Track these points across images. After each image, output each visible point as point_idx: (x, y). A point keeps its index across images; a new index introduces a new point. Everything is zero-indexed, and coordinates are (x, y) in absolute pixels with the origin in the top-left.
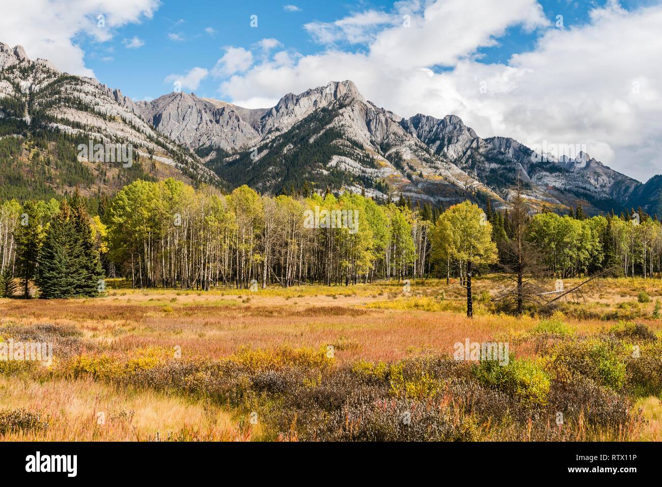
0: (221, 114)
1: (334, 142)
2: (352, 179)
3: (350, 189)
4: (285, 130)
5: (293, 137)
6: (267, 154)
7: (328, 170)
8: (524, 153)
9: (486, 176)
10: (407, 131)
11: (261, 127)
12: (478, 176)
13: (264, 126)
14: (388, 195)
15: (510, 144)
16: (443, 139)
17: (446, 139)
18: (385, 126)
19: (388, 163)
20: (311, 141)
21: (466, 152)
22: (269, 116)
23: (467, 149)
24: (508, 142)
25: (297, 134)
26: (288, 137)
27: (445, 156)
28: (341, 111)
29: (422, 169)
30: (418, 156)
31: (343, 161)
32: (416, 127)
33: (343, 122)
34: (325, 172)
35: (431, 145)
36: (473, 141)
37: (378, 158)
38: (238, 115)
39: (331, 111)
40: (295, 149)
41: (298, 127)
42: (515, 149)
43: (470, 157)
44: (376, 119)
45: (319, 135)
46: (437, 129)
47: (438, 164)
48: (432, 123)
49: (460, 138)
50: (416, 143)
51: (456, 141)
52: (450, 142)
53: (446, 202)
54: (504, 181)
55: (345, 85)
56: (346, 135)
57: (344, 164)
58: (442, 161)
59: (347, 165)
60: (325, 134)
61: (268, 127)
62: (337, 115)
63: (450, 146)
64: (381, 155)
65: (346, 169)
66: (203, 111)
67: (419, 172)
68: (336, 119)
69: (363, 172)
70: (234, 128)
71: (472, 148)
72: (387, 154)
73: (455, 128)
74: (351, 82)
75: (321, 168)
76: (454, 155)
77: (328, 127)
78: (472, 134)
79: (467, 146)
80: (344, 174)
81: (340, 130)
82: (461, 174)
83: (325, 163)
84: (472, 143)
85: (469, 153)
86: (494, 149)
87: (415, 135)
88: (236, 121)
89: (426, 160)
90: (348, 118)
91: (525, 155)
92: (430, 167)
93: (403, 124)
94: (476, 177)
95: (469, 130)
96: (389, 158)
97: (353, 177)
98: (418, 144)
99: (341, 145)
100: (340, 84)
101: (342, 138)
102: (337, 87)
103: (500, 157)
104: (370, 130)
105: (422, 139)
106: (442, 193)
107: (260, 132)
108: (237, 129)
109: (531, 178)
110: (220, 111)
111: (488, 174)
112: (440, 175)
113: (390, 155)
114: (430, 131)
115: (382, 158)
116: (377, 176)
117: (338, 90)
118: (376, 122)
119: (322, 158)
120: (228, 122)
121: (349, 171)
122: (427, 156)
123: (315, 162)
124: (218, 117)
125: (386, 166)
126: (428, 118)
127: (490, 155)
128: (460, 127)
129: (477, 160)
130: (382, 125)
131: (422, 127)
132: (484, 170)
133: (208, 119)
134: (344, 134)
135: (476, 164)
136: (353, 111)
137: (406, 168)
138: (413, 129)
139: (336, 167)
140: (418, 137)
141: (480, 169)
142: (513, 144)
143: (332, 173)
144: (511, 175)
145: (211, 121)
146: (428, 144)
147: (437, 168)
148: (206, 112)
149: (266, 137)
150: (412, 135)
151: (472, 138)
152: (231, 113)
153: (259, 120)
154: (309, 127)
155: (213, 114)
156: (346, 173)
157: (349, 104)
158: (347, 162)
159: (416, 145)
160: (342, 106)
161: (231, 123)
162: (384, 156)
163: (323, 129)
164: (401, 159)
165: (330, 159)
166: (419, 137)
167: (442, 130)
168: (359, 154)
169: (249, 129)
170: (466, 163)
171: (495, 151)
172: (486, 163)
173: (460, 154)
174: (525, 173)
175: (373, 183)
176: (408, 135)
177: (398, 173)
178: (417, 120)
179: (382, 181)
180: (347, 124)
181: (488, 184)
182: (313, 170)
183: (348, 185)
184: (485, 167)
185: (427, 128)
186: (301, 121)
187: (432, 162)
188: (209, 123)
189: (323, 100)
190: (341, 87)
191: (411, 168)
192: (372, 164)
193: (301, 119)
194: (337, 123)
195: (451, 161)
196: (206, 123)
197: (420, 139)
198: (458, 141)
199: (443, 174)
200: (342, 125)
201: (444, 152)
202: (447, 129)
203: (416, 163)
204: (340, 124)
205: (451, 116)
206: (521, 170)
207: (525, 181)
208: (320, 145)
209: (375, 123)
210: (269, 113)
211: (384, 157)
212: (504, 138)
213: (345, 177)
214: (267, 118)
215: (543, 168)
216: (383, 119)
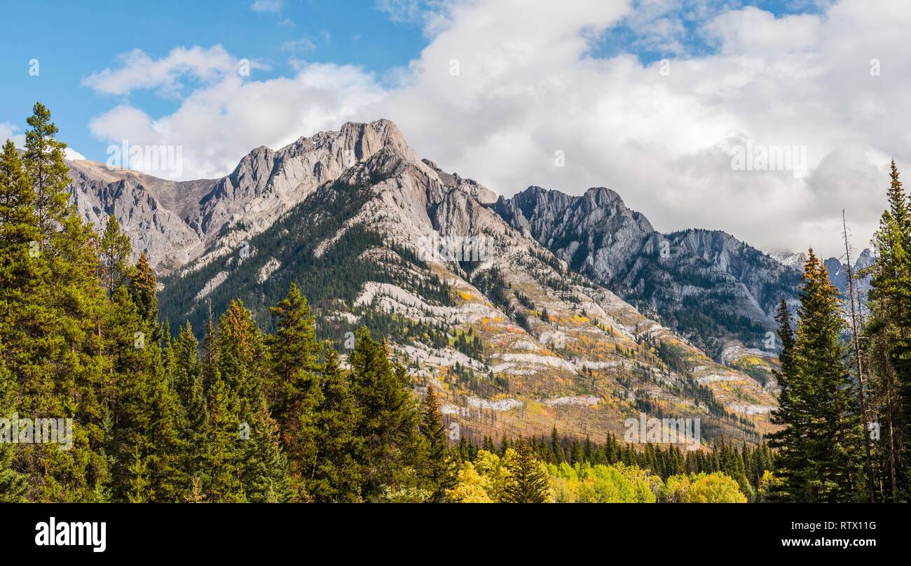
0: (117, 195)
1: (366, 253)
2: (406, 330)
3: (403, 351)
4: (259, 229)
5: (278, 244)
6: (226, 281)
7: (357, 312)
8: (749, 262)
9: (676, 313)
10: (511, 225)
11: (201, 218)
12: (660, 312)
13: (208, 218)
14: (480, 360)
15: (721, 243)
16: (584, 238)
17: (591, 239)
18: (466, 217)
19: (477, 294)
20: (319, 252)
21: (634, 262)
22: (218, 197)
23: (634, 257)
24: (717, 240)
25: (286, 237)
26: (265, 244)
27: (590, 273)
28: (376, 189)
29: (546, 304)
30: (536, 276)
31: (387, 292)
32: (528, 215)
33: (381, 212)
34: (352, 319)
35: (560, 251)
36: (646, 239)
37: (456, 283)
38: (152, 195)
39: (356, 187)
40: (285, 271)
41: (288, 223)
42: (732, 257)
43: (641, 274)
44: (449, 204)
45: (334, 240)
46: (572, 216)
47: (578, 291)
48: (560, 205)
49: (619, 235)
50: (530, 250)
51: (610, 241)
52: (598, 244)
53: (599, 370)
54: (712, 322)
55: (378, 130)
56: (390, 239)
57: (387, 298)
58: (586, 285)
59: (394, 303)
60: (346, 237)
61: (217, 221)
62: (369, 197)
63: (600, 252)
64: (462, 277)
65: (393, 310)
66: (79, 190)
67: (541, 310)
68: (368, 205)
69: (428, 314)
70: (145, 224)
71: (645, 255)
72: (473, 275)
73: (608, 214)
74: (390, 122)
75: (343, 309)
76: (609, 271)
77: (351, 222)
78: (643, 225)
79: (634, 250)
80: (389, 320)
81: (377, 228)
82: (625, 310)
83: (350, 299)
84: (644, 244)
85: (639, 264)
86: (690, 256)
87: (527, 233)
88: (148, 208)
89: (553, 285)
90: (392, 203)
91: (752, 265)
92: (562, 299)
93: (500, 208)
94: (656, 316)
95: (636, 216)
96: (479, 283)
97: (409, 327)
98: (536, 250)
99: (381, 260)
100: (367, 129)
101: (382, 245)
102: (361, 134)
103: (703, 271)
104: (436, 226)
105: (542, 239)
106: (588, 353)
107: (200, 230)
108: (152, 225)
109: (767, 313)
110: (115, 188)
111: (679, 307)
112: (584, 313)
113: (479, 277)
114: (557, 222)
115: (464, 284)
116: (456, 323)
117: (364, 140)
118: (448, 209)
119: (343, 289)
120: (131, 211)
121: (400, 315)
122: (555, 275)
123: (330, 298)
124: (110, 201)
125: (474, 300)
126: (551, 194)
127: (682, 269)
128: (619, 212)
129: (657, 279)
130: (460, 214)
131: (540, 215)
132: (671, 300)
133: (90, 206)
134: (385, 236)
135: (654, 288)
136: (400, 186)
137: (514, 302)
138: (522, 220)
139: (373, 306)
140: (533, 234)
141: (663, 299)
142: (726, 245)
143: (366, 320)
144: (726, 309)
145: (96, 211)
146: (553, 249)
147: (575, 300)
148: (85, 191)
149: (218, 243)
150: (522, 234)
151: (644, 235)
152: (137, 192)
153: (197, 205)
154: (311, 222)
155: (100, 194)
156: (394, 318)
157: (391, 174)
158: (395, 296)
159: (532, 253)
160: (377, 178)
161: (137, 212)
162: (467, 280)
163: (341, 226)
164: (501, 284)
165: (359, 289)
166: (535, 234)
167: (581, 220)
168: (416, 277)
169: (177, 226)
170: (633, 287)
171: (692, 260)
172: (674, 284)
173: (620, 268)
174: (754, 302)
175: (449, 336)
176: (514, 232)
177: (496, 314)
178: (529, 200)
179: (466, 331)
180: (391, 215)
181: (681, 329)
182: (326, 313)
183: (400, 343)
184: (672, 294)
185: (550, 216)
186: (293, 209)
187: (566, 289)
188: (92, 214)
189: (333, 162)
190: (370, 135)
191: (524, 301)
192: (445, 297)
193: (291, 204)
194: (369, 213)
195: (602, 284)
196: (87, 215)
197: (537, 239)
198: (614, 241)
199: (590, 312)
200: (381, 218)
201: (588, 265)
202: (593, 217)
203: (532, 289)
204: (377, 216)
205: (600, 189)
206: (746, 297)
207: (755, 320)
208: (337, 260)
209: (445, 211)
210: (217, 190)
211: (468, 282)
212: (707, 232)
213: (393, 327)
214: (214, 201)
215: (791, 291)
216: (462, 202)
